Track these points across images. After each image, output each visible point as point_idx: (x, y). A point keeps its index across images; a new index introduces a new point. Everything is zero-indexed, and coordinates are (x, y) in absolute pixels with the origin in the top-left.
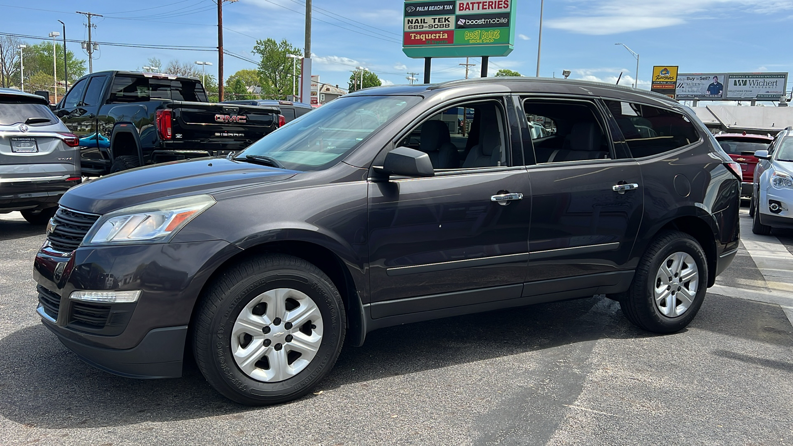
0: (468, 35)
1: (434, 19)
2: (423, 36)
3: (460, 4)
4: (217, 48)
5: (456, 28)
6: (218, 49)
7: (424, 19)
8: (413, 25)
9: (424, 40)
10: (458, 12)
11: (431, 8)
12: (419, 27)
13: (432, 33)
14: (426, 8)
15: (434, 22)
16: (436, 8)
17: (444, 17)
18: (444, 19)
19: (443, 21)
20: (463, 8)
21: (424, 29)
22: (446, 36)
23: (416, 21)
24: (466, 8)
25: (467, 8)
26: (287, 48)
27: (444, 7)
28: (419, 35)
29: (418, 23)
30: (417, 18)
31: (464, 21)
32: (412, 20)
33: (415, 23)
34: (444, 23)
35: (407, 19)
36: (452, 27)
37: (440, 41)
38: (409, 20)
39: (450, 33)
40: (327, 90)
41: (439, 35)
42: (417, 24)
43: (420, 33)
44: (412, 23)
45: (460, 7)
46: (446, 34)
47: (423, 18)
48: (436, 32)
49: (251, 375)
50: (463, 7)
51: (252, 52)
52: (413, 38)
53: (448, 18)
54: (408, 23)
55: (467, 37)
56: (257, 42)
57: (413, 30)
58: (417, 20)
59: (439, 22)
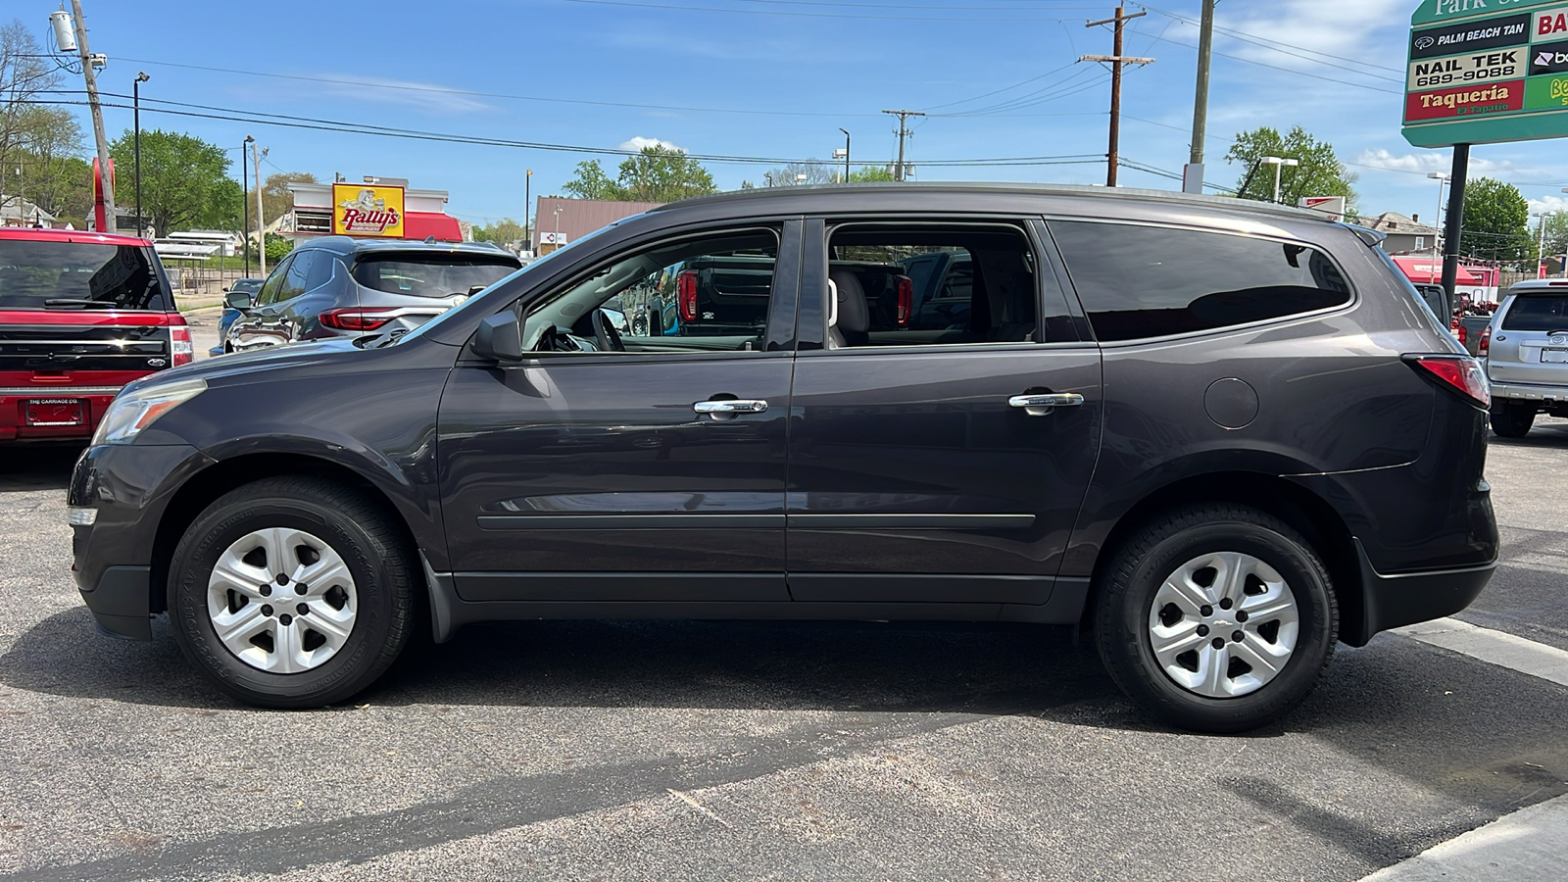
0: (1560, 87)
1: (1479, 59)
2: (1449, 99)
3: (1542, 19)
4: (1107, 155)
5: (1529, 75)
6: (1107, 158)
7: (1455, 62)
8: (1429, 76)
9: (1452, 106)
10: (1536, 38)
11: (1472, 36)
12: (1441, 80)
13: (1470, 89)
14: (1460, 37)
15: (1479, 65)
16: (1484, 34)
17: (1502, 52)
18: (1501, 57)
19: (1500, 61)
20: (1550, 27)
21: (1454, 83)
22: (1505, 93)
23: (1435, 67)
24: (1557, 27)
25: (1560, 27)
26: (1302, 144)
27: (1503, 31)
28: (1440, 98)
29: (1441, 70)
30: (1437, 61)
31: (1549, 56)
32: (1427, 66)
33: (1432, 72)
34: (1502, 66)
35: (1414, 65)
36: (1521, 70)
37: (1490, 105)
38: (1419, 68)
39: (1516, 87)
40: (1389, 226)
41: (1489, 92)
42: (1437, 73)
43: (1443, 93)
44: (1425, 72)
45: (1542, 25)
46: (1505, 90)
47: (1452, 59)
48: (1480, 88)
49: (240, 656)
50: (1548, 25)
51: (1227, 157)
52: (1426, 105)
53: (1513, 53)
54: (1418, 74)
55: (1556, 91)
56: (1238, 136)
57: (1428, 86)
58: (1438, 64)
59: (1489, 64)
